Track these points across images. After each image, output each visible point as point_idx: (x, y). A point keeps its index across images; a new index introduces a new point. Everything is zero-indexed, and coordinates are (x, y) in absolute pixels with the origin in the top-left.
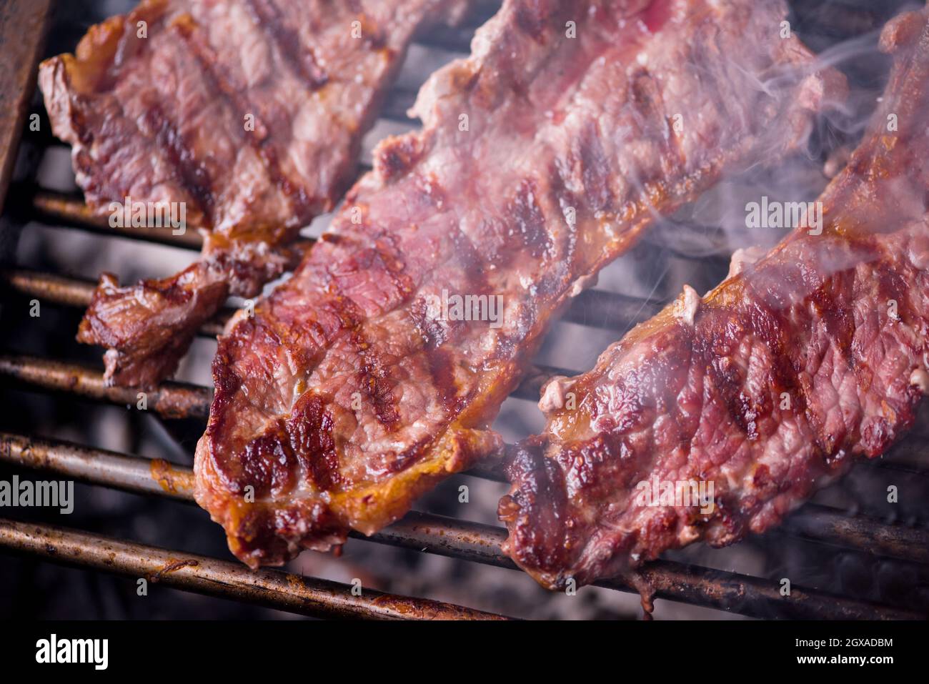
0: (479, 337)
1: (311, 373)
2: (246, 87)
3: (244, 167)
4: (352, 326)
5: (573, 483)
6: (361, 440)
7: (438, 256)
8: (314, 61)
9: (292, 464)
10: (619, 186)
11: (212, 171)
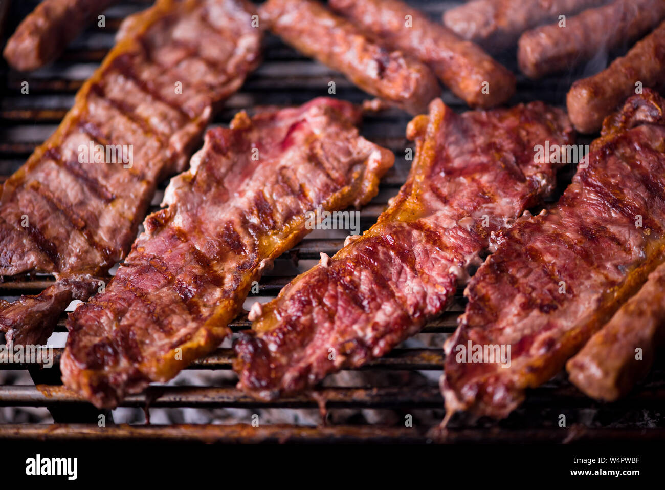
0: (212, 293)
1: (121, 319)
2: (72, 205)
3: (74, 240)
4: (142, 296)
5: (273, 347)
6: (153, 340)
7: (185, 261)
8: (107, 189)
9: (116, 353)
10: (279, 217)
11: (57, 243)
